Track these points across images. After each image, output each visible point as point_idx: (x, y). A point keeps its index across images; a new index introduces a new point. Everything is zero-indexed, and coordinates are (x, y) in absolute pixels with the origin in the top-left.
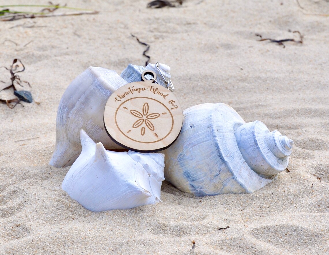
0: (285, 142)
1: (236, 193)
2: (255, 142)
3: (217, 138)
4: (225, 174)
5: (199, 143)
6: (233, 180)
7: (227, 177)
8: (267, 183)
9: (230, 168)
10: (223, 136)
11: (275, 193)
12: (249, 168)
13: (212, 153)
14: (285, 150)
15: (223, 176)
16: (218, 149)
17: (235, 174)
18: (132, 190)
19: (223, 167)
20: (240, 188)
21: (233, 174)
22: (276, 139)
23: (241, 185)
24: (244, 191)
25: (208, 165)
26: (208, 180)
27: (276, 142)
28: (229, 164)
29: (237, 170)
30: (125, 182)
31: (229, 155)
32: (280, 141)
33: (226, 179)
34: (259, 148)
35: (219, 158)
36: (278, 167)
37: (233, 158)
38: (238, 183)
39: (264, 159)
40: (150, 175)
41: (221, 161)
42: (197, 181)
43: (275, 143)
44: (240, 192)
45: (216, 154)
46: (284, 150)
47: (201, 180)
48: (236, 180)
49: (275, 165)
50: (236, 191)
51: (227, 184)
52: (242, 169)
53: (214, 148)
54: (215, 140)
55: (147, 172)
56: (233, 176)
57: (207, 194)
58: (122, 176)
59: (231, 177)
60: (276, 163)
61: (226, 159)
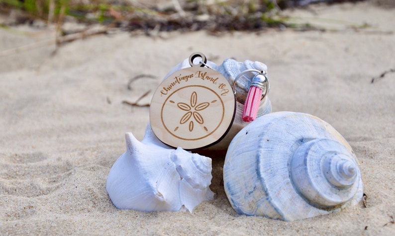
0: (342, 168)
1: (271, 218)
2: (305, 161)
3: (261, 149)
4: (259, 192)
5: (243, 152)
6: (267, 201)
7: (262, 197)
8: (318, 214)
9: (265, 186)
10: (272, 148)
11: (316, 227)
12: (294, 191)
13: (252, 165)
14: (341, 177)
15: (257, 194)
16: (258, 161)
17: (271, 194)
18: (149, 191)
19: (258, 184)
20: (275, 212)
21: (267, 194)
22: (332, 162)
23: (276, 209)
24: (281, 218)
25: (244, 178)
26: (243, 196)
27: (331, 165)
28: (265, 181)
29: (275, 190)
30: (146, 180)
31: (269, 171)
32: (336, 166)
33: (260, 198)
34: (307, 169)
35: (255, 173)
36: (331, 197)
37: (274, 176)
38: (272, 206)
39: (310, 183)
40: (181, 179)
41: (257, 176)
42: (235, 195)
43: (330, 167)
44: (276, 217)
45: (254, 168)
46: (339, 177)
47: (237, 195)
48: (270, 202)
49: (325, 193)
50: (271, 215)
51: (261, 205)
52: (283, 190)
53: (254, 160)
54: (258, 151)
55: (180, 175)
56: (267, 197)
57: (245, 212)
58: (146, 173)
59: (266, 197)
60: (328, 191)
61: (263, 175)
